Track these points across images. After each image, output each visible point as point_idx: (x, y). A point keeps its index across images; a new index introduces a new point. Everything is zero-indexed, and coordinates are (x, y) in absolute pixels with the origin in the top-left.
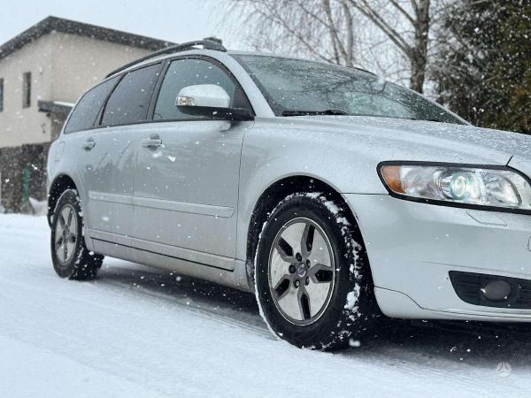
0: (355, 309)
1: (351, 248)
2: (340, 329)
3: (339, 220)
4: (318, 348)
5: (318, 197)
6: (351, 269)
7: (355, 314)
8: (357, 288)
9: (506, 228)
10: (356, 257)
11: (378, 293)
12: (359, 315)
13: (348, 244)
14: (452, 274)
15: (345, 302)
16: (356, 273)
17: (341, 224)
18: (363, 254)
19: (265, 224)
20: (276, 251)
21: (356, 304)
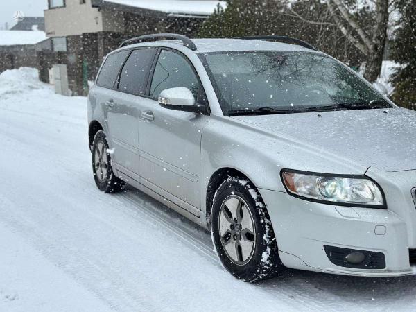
0: (268, 262)
1: (264, 224)
2: (259, 273)
3: (257, 204)
4: (248, 281)
5: (246, 185)
6: (264, 237)
7: (268, 265)
8: (268, 249)
9: (359, 220)
10: (268, 230)
11: (280, 254)
12: (271, 265)
13: (262, 221)
14: (326, 247)
15: (261, 258)
16: (268, 240)
17: (259, 206)
18: (271, 227)
19: (216, 193)
20: (222, 213)
21: (268, 259)
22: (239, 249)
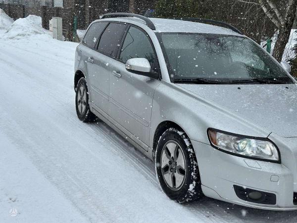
0: (193, 191)
2: (186, 198)
3: (189, 150)
5: (182, 135)
6: (192, 174)
7: (193, 193)
8: (194, 183)
9: (261, 170)
10: (195, 169)
11: (202, 187)
12: (195, 193)
13: (192, 163)
14: (235, 186)
15: (189, 188)
16: (194, 177)
17: (190, 152)
18: (197, 167)
19: (161, 137)
20: (164, 151)
21: (193, 189)
22: (174, 179)
